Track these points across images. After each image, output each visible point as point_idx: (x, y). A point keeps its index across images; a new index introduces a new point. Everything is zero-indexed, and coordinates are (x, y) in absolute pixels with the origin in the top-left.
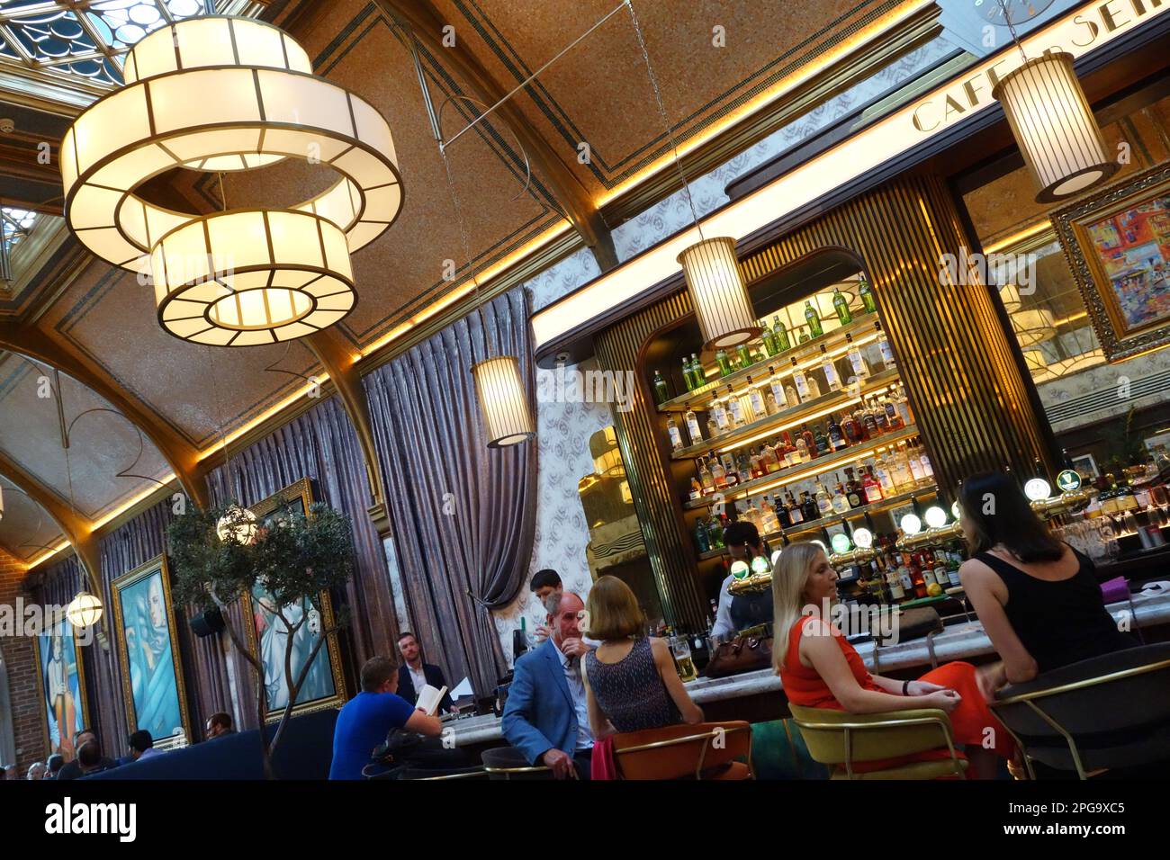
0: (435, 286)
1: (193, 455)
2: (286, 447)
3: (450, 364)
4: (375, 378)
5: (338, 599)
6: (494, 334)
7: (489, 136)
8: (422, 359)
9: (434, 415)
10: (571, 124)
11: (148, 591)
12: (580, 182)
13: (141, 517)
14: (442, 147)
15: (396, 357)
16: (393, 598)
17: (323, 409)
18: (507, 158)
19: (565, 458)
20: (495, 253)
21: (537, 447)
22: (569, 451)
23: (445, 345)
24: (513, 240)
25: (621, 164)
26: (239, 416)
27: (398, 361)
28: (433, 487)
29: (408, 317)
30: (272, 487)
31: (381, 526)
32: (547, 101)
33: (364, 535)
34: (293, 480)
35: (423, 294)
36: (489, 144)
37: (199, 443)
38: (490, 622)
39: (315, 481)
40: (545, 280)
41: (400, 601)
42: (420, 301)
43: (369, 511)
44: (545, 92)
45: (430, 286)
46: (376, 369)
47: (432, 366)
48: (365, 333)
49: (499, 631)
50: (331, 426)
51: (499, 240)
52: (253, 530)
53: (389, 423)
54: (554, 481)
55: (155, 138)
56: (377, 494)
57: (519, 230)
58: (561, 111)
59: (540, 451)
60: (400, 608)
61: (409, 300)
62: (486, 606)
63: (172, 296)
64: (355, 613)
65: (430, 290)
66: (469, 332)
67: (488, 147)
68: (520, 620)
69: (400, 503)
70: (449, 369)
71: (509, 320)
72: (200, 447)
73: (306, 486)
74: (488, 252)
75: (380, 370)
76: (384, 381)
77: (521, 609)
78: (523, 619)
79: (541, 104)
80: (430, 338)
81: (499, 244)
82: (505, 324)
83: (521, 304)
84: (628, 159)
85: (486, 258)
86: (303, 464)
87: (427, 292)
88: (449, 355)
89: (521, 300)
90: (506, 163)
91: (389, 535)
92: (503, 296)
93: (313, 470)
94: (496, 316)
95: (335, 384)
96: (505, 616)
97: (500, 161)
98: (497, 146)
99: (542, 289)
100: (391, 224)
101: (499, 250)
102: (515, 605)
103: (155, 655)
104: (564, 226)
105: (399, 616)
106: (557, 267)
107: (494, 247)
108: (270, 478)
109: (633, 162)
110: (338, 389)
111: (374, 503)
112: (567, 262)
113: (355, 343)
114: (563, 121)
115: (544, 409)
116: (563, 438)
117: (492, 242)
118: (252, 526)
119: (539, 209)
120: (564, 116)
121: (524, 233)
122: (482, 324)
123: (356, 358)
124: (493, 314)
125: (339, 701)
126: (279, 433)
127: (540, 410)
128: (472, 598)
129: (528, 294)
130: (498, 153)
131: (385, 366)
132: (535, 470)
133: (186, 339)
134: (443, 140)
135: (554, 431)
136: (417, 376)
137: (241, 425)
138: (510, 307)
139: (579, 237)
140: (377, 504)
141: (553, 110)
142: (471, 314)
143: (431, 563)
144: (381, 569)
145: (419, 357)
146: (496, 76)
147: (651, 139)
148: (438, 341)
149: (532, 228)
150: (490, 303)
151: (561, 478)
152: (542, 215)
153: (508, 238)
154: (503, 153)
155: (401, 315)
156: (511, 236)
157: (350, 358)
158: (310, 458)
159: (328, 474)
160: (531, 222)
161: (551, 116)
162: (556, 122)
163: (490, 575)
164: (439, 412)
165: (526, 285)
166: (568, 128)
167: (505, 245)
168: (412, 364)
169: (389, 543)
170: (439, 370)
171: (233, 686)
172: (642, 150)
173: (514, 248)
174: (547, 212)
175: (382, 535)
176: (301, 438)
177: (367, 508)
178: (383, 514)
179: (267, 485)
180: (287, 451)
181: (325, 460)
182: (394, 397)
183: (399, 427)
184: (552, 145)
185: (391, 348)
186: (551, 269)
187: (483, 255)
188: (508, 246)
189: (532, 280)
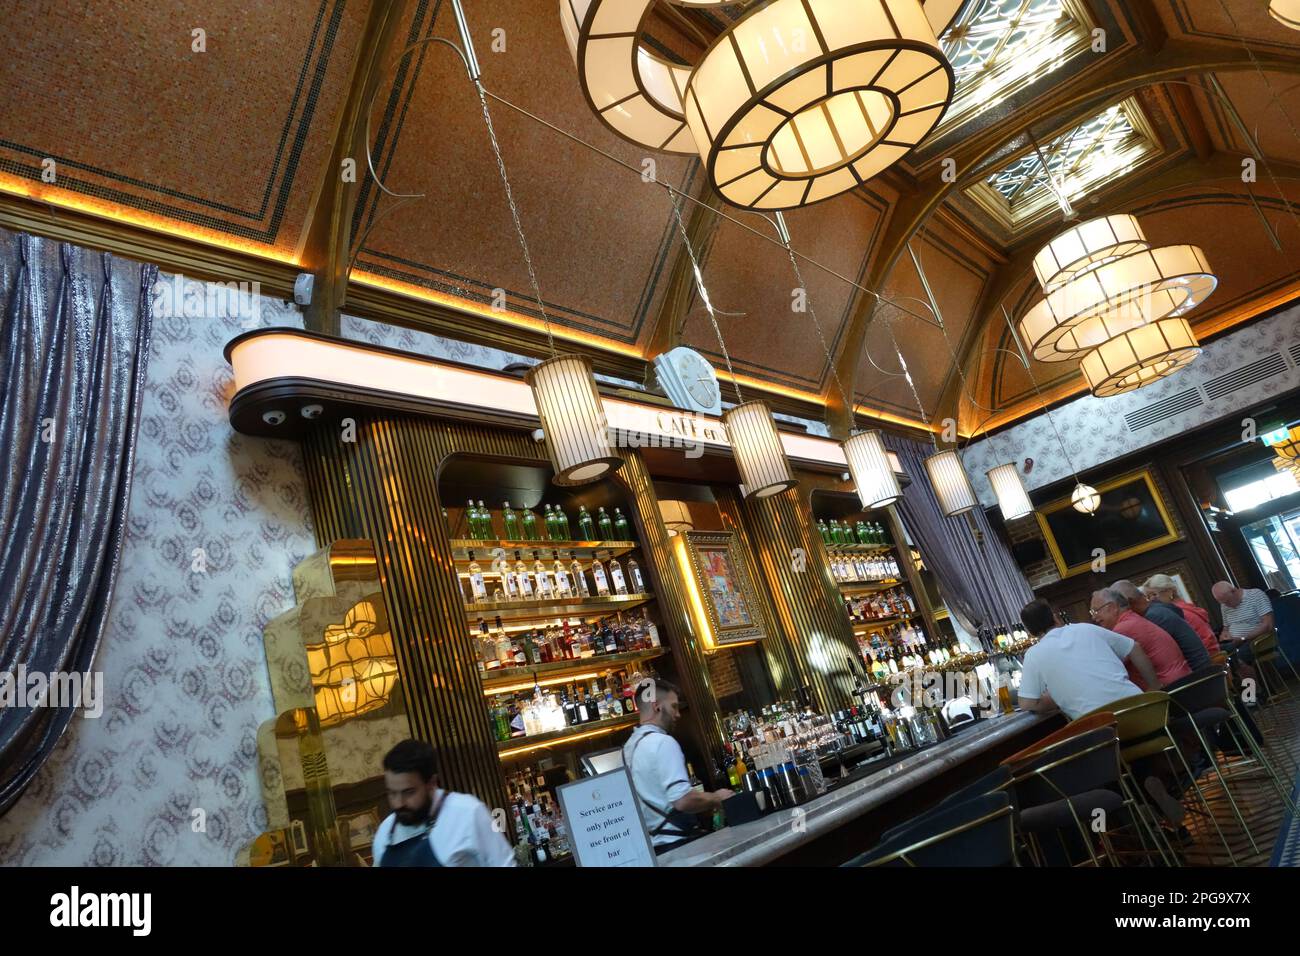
7: (307, 85)
18: (295, 124)
24: (177, 202)
25: (377, 254)
32: (392, 133)
36: (299, 90)
44: (400, 125)
51: (159, 182)
57: (200, 201)
58: (391, 153)
67: (293, 91)
74: (123, 179)
79: (386, 127)
81: (153, 187)
84: (387, 257)
90: (288, 125)
97: (284, 117)
98: (303, 102)
101: (140, 193)
109: (386, 263)
114: (382, 164)
119: (254, 205)
120: (389, 159)
141: (387, 146)
147: (420, 261)
149: (220, 215)
152: (248, 215)
153: (172, 193)
154: (298, 115)
160: (226, 209)
172: (404, 262)
174: (260, 218)
188: (160, 200)
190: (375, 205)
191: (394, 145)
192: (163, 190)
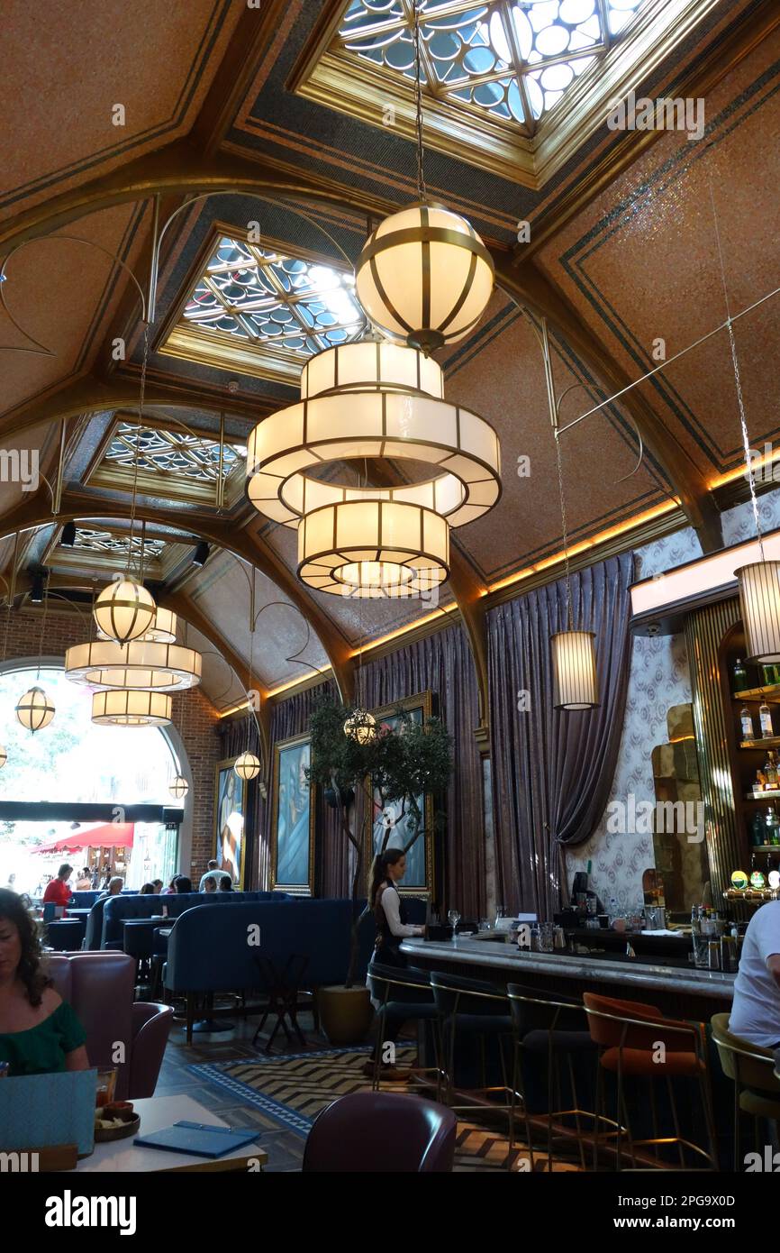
0: (555, 541)
1: (349, 651)
2: (418, 660)
3: (561, 613)
4: (497, 613)
5: (439, 804)
6: (602, 593)
7: (613, 416)
8: (538, 604)
9: (540, 658)
10: (689, 411)
11: (300, 758)
12: (695, 464)
13: (304, 694)
14: (556, 433)
15: (515, 598)
16: (484, 814)
17: (452, 633)
19: (649, 722)
20: (610, 518)
21: (625, 707)
22: (653, 715)
23: (559, 594)
24: (628, 509)
25: (736, 452)
26: (386, 625)
27: (517, 602)
28: (531, 722)
29: (531, 564)
30: (403, 691)
31: (483, 747)
32: (668, 390)
33: (469, 753)
34: (419, 690)
35: (545, 546)
36: (612, 422)
37: (352, 642)
38: (561, 857)
39: (436, 695)
40: (654, 550)
41: (489, 818)
42: (543, 552)
43: (475, 732)
44: (666, 381)
45: (551, 540)
46: (498, 605)
47: (545, 613)
48: (491, 573)
49: (568, 867)
50: (455, 649)
51: (615, 508)
52: (371, 733)
53: (503, 656)
54: (636, 741)
55: (306, 446)
56: (484, 718)
57: (635, 501)
58: (681, 400)
59: (627, 711)
60: (489, 825)
61: (532, 549)
62: (561, 844)
63: (307, 561)
64: (452, 821)
65: (551, 543)
66: (581, 586)
67: (611, 425)
68: (587, 863)
69: (501, 730)
70: (558, 618)
71: (616, 583)
72: (353, 645)
73: (428, 698)
74: (605, 516)
75: (501, 607)
76: (504, 618)
77: (590, 853)
78: (590, 863)
79: (661, 390)
80: (546, 586)
81: (615, 511)
82: (612, 585)
83: (630, 569)
85: (603, 522)
86: (429, 677)
87: (548, 545)
88: (561, 604)
89: (630, 565)
90: (625, 439)
91: (488, 758)
92: (614, 559)
93: (436, 683)
94: (606, 576)
95: (461, 613)
96: (575, 855)
97: (620, 438)
98: (619, 424)
99: (651, 558)
100: (492, 507)
101: (615, 516)
102: (585, 849)
103: (298, 813)
104: (671, 505)
105: (487, 831)
106: (667, 539)
107: (610, 514)
108: (403, 683)
110: (463, 618)
111: (480, 726)
112: (676, 536)
113: (484, 580)
114: (682, 408)
115: (637, 671)
116: (650, 702)
117: (610, 509)
118: (371, 729)
119: (655, 484)
120: (682, 402)
121: (639, 504)
122: (593, 581)
123: (484, 593)
124: (603, 574)
125: (428, 893)
126: (414, 648)
127: (633, 672)
128: (549, 832)
129: (636, 561)
130: (618, 430)
131: (506, 605)
132: (620, 727)
133: (318, 589)
134: (558, 427)
135: (642, 695)
136: (530, 620)
137: (386, 633)
138: (619, 570)
139: (685, 517)
140: (482, 727)
141: (673, 398)
142: (585, 571)
143: (519, 791)
144: (478, 785)
145: (535, 603)
146: (622, 364)
147: (767, 431)
148: (553, 590)
149: (646, 500)
150: (602, 563)
151: (642, 740)
152: (656, 491)
153: (623, 507)
154: (625, 432)
155: (525, 560)
156: (627, 505)
157: (479, 592)
158: (436, 672)
159: (448, 691)
160: (646, 495)
161: (671, 404)
162: (675, 408)
163: (568, 815)
164: (545, 654)
165: (636, 552)
166: (686, 414)
167: (621, 513)
168: (528, 608)
169: (488, 763)
170: (550, 617)
171: (351, 855)
172: (757, 441)
173: (629, 516)
174: (663, 487)
175: (483, 755)
176: (431, 655)
177: (474, 730)
178: (485, 738)
179: (399, 688)
180: (418, 663)
181: (448, 678)
182: (510, 634)
183: (510, 661)
184: (670, 429)
185: (512, 589)
186: (661, 540)
187: (601, 518)
188: (624, 513)
189: (643, 548)
190: (703, 430)
191: (675, 393)
192: (620, 509)
